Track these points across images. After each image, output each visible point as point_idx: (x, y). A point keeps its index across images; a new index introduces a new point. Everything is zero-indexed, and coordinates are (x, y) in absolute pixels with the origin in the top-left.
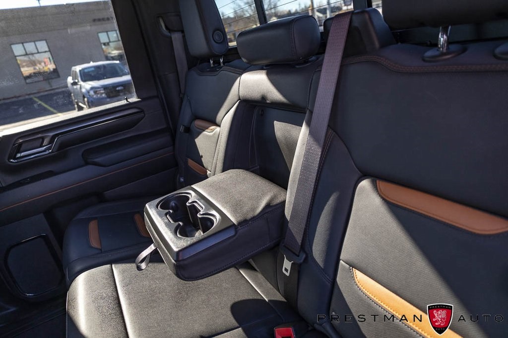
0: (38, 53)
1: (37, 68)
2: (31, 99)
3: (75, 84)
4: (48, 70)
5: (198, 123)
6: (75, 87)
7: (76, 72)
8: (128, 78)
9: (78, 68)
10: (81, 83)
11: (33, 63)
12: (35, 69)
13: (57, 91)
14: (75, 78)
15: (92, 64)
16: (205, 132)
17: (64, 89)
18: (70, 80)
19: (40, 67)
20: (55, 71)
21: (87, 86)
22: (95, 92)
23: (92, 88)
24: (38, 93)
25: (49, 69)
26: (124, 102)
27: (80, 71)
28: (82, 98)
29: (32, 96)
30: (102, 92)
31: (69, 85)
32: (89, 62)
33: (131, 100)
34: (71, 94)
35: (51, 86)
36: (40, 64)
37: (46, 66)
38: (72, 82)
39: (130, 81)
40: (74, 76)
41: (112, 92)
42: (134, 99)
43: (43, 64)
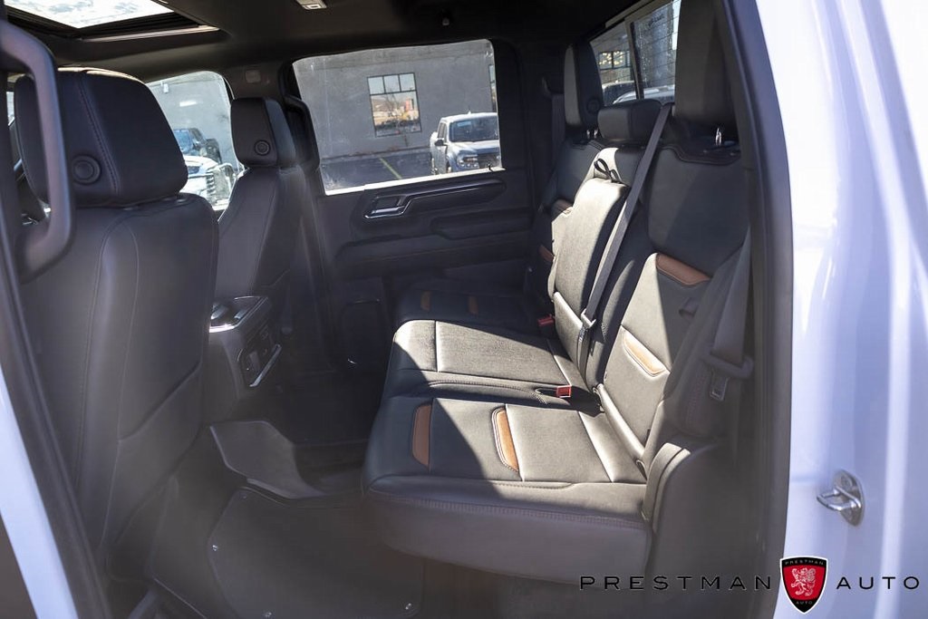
0: (401, 92)
1: (394, 114)
2: (377, 159)
3: (440, 143)
4: (407, 119)
5: (560, 203)
6: (439, 148)
7: (445, 125)
8: (496, 144)
9: (448, 120)
10: (449, 143)
11: (390, 106)
12: (390, 115)
13: (414, 151)
14: (441, 135)
15: (470, 115)
16: (562, 214)
17: (423, 150)
18: (434, 137)
19: (398, 114)
20: (418, 121)
21: (455, 148)
22: (465, 159)
23: (462, 152)
24: (389, 151)
25: (409, 117)
26: (486, 170)
27: (451, 124)
28: (444, 166)
29: (379, 156)
30: (474, 159)
31: (432, 145)
32: (467, 113)
33: (494, 169)
34: (431, 158)
35: (407, 144)
36: (398, 109)
37: (406, 111)
38: (437, 140)
39: (496, 148)
40: (441, 132)
41: (484, 157)
42: (498, 168)
43: (402, 108)
